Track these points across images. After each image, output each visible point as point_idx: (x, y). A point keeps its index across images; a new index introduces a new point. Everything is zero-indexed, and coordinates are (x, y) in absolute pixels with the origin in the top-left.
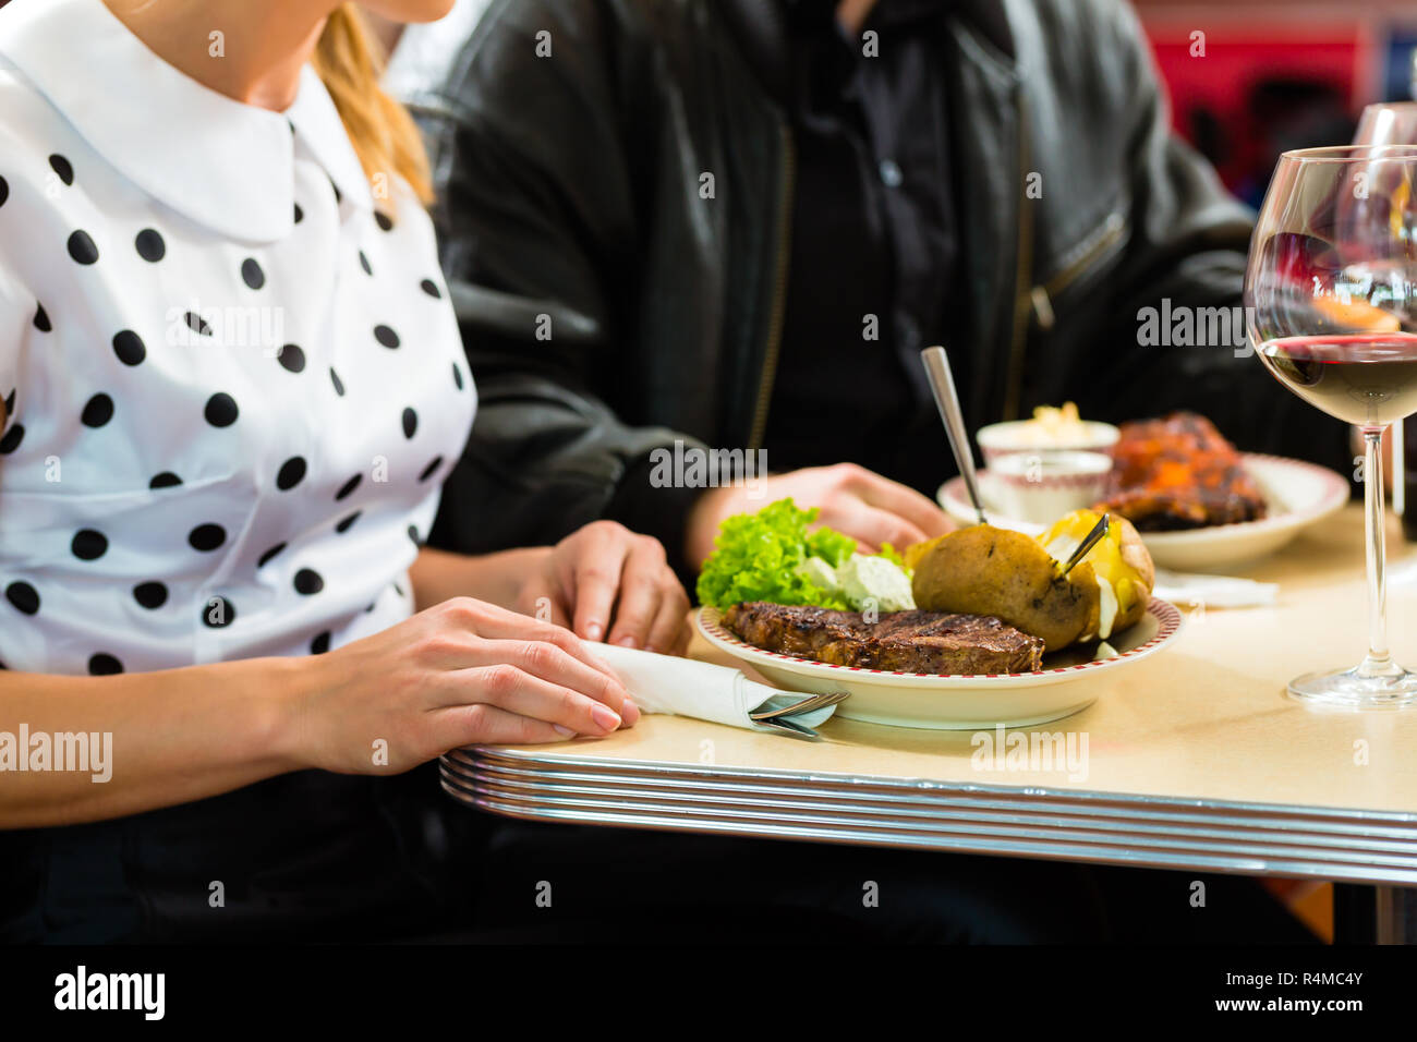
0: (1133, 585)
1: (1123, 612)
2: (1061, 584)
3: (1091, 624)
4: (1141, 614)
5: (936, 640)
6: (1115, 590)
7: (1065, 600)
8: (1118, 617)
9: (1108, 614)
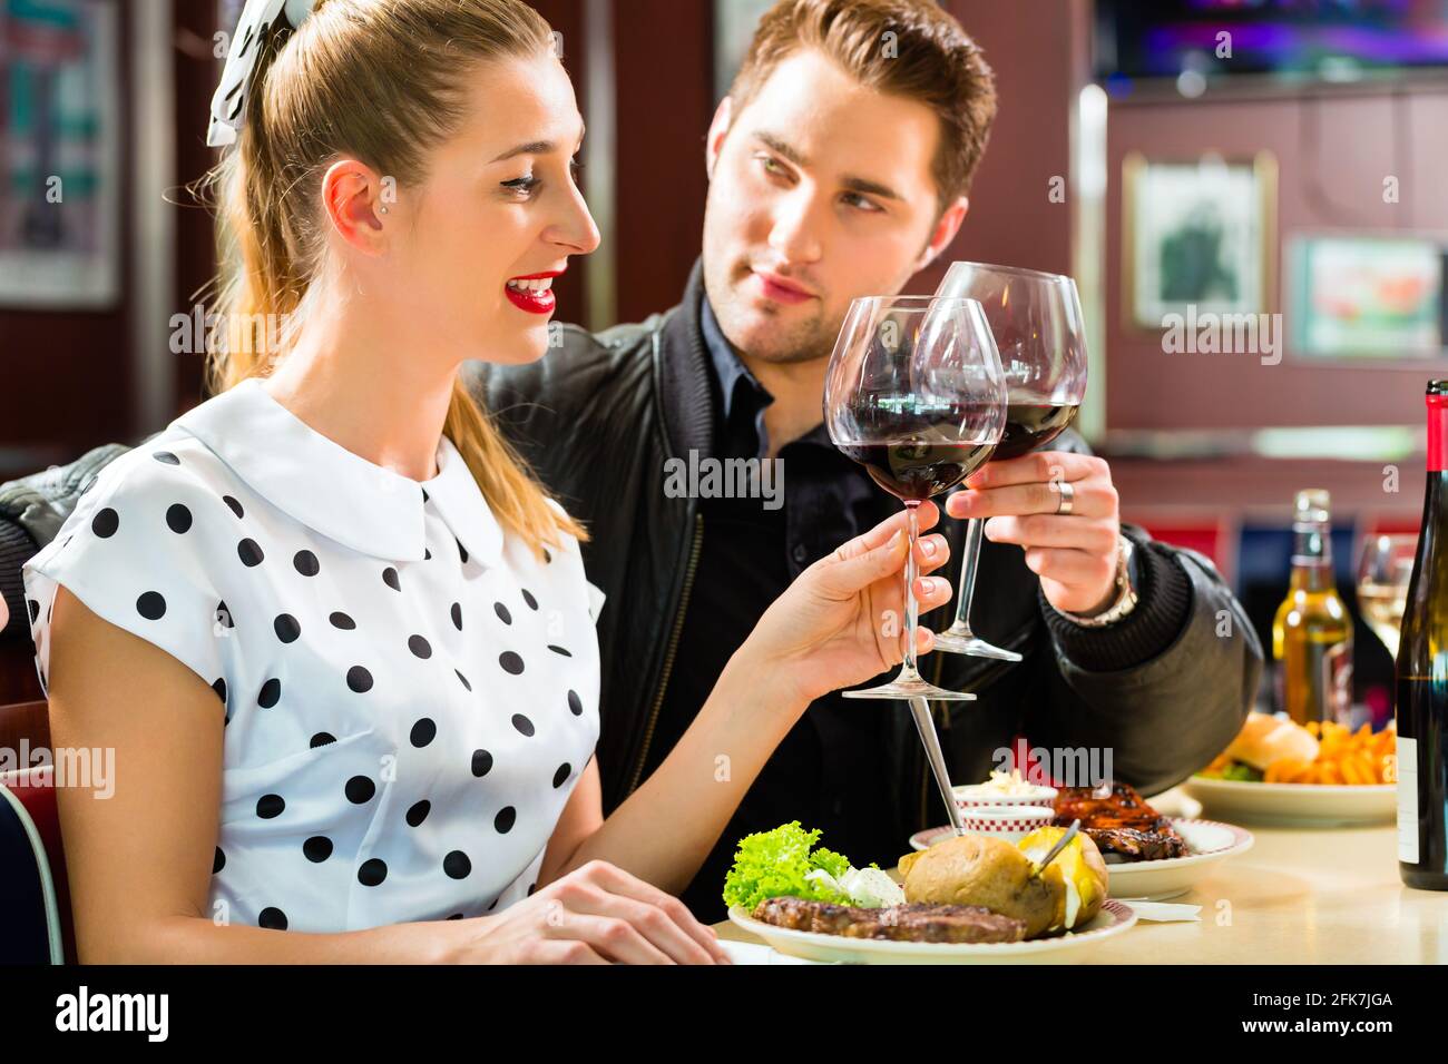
0: (1093, 884)
1: (1085, 905)
2: (1035, 881)
3: (1059, 916)
4: (1098, 909)
5: (943, 919)
6: (1078, 887)
7: (1039, 894)
8: (1081, 910)
9: (1072, 909)
